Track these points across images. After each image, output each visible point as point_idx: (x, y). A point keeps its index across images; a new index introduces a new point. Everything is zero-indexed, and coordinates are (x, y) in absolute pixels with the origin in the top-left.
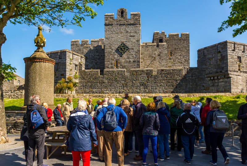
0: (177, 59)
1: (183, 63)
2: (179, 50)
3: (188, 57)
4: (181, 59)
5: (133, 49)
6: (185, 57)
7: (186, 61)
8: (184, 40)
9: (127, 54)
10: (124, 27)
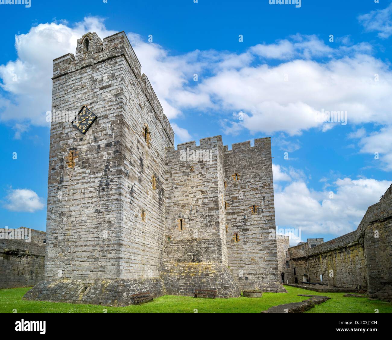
0: (248, 184)
1: (259, 189)
2: (251, 168)
3: (269, 178)
4: (257, 183)
5: (105, 116)
6: (263, 178)
7: (266, 186)
8: (260, 150)
9: (93, 131)
10: (89, 70)
